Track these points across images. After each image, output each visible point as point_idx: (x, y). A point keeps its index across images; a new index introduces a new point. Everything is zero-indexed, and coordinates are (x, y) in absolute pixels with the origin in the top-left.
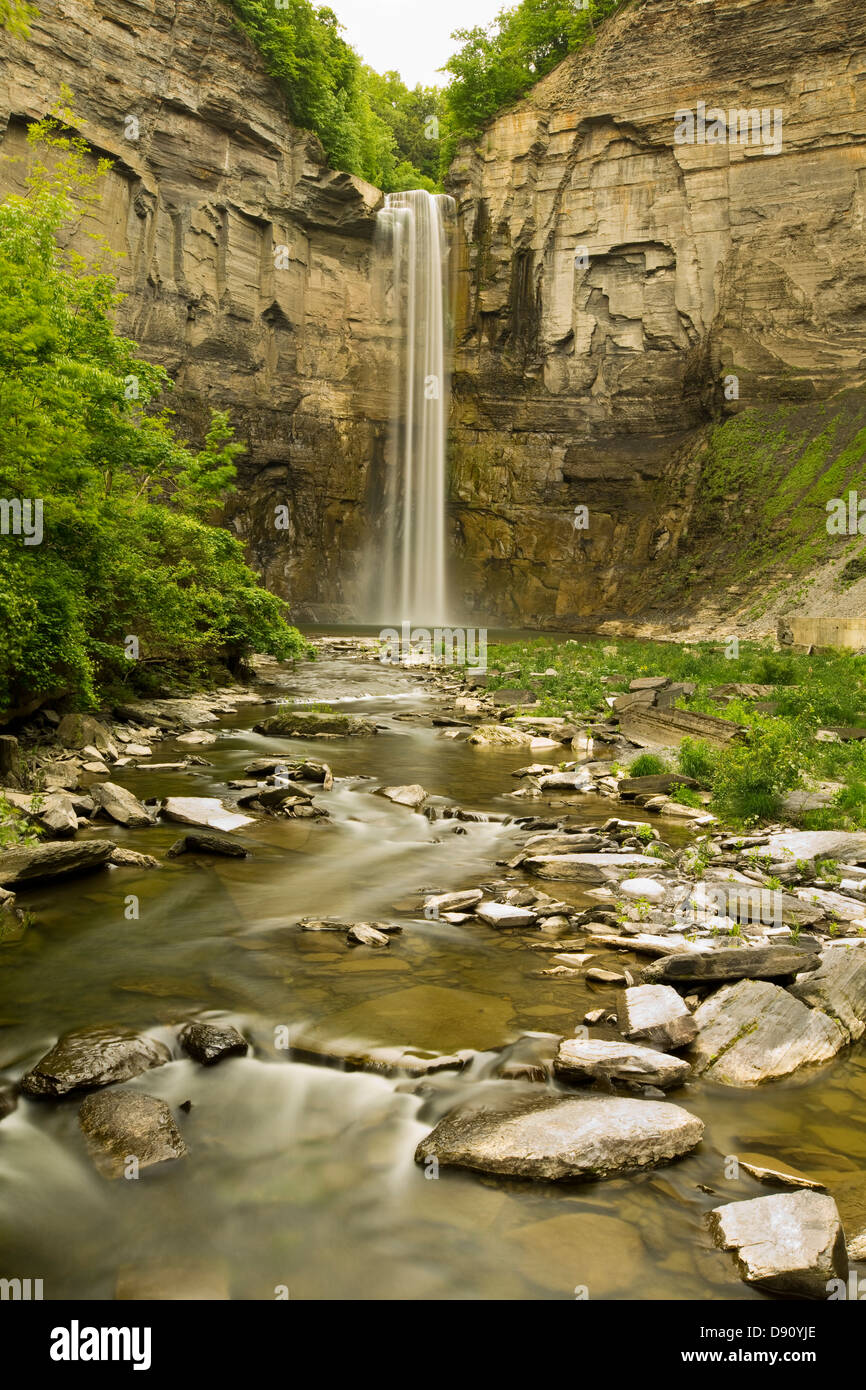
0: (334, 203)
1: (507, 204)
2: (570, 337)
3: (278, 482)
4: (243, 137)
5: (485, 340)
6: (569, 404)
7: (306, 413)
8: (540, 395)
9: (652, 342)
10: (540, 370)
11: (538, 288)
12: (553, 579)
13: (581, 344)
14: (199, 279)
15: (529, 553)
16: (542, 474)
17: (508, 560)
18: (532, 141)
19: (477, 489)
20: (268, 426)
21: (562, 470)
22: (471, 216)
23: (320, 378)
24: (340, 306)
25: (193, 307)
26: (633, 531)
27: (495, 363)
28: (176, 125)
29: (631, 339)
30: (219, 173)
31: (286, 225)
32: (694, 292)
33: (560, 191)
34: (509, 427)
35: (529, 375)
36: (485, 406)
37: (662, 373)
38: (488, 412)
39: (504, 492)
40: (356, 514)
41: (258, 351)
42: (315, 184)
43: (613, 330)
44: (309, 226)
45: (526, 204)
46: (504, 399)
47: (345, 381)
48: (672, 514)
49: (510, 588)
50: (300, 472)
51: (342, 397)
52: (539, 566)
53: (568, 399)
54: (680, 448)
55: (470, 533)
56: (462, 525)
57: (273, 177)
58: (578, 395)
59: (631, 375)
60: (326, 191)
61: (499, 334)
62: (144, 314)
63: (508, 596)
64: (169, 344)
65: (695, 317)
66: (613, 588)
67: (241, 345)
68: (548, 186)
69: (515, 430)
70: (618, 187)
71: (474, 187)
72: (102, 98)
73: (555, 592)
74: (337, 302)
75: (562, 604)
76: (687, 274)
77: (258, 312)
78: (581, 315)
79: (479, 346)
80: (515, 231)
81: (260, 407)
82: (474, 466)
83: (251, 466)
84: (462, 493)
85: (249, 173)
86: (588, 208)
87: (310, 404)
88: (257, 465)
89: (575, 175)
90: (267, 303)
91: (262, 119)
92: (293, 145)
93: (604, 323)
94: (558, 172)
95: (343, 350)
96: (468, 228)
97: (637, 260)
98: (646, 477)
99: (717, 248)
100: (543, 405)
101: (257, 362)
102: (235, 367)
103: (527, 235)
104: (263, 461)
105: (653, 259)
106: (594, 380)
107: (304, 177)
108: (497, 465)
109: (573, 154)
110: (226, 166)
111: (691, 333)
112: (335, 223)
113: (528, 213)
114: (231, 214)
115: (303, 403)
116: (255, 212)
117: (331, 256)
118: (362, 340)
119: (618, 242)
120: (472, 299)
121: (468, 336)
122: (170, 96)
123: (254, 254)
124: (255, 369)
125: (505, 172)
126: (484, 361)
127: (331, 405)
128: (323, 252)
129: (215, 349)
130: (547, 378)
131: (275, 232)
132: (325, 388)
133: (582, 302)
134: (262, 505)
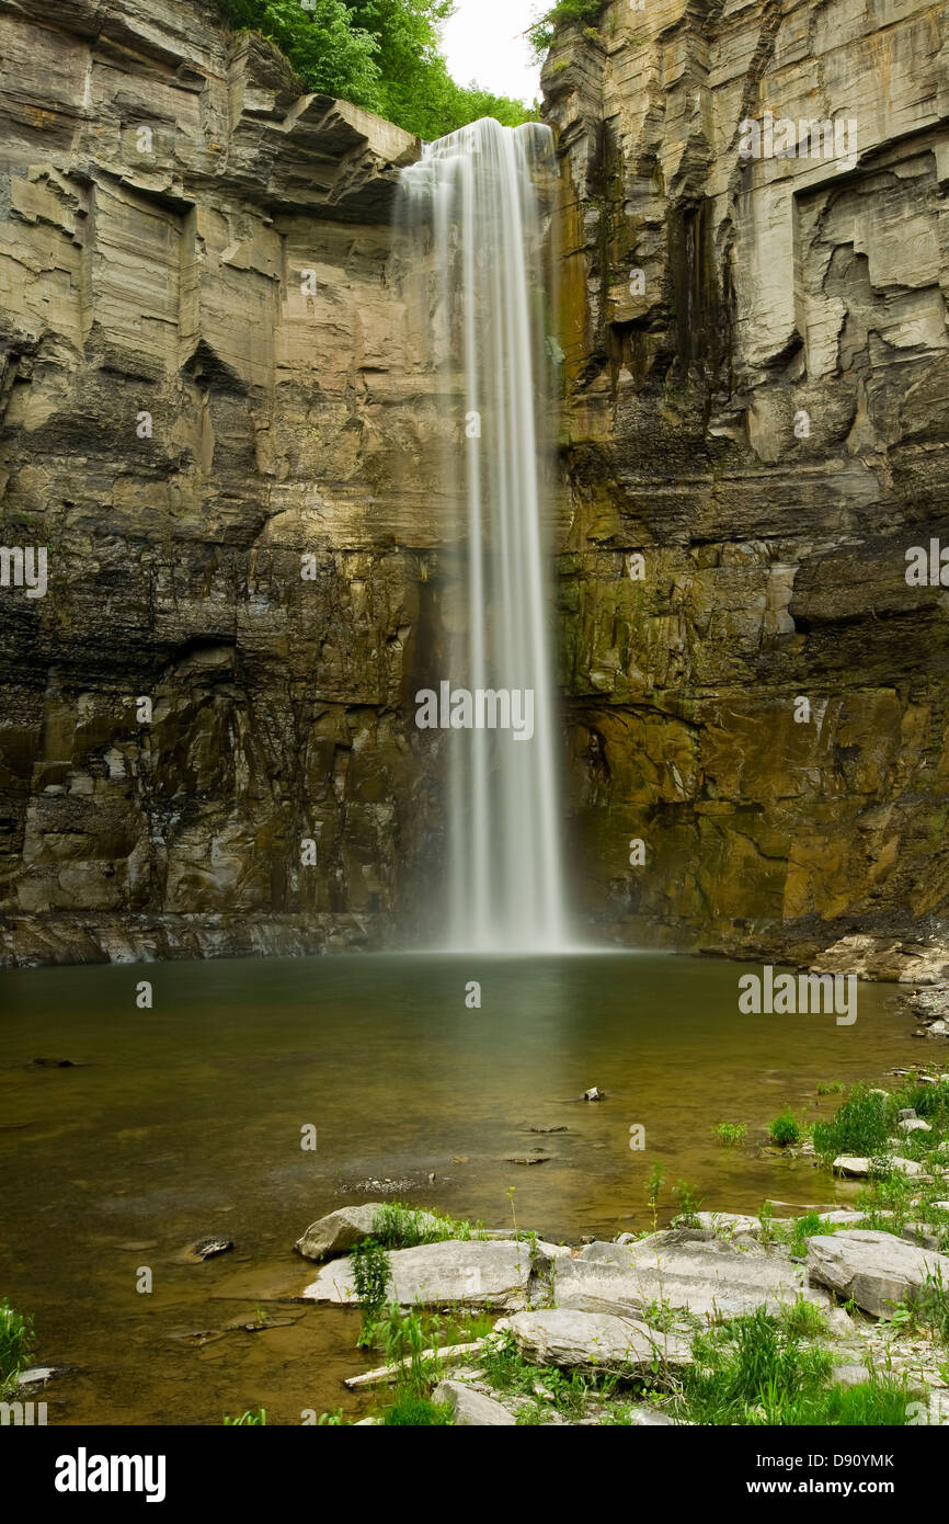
0: (323, 162)
1: (652, 120)
2: (796, 347)
3: (216, 678)
4: (119, 48)
5: (625, 377)
6: (804, 476)
7: (276, 546)
8: (741, 465)
10: (741, 421)
11: (727, 267)
12: (775, 839)
13: (819, 358)
14: (34, 307)
15: (729, 787)
16: (749, 624)
17: (690, 804)
19: (626, 665)
20: (195, 571)
21: (790, 608)
22: (582, 153)
23: (305, 478)
24: (345, 348)
25: (20, 358)
27: (646, 416)
29: (922, 327)
30: (71, 114)
31: (227, 208)
33: (754, 75)
34: (683, 537)
35: (716, 433)
36: (631, 501)
38: (637, 513)
39: (678, 665)
40: (383, 733)
41: (171, 437)
42: (270, 125)
43: (881, 319)
44: (277, 213)
46: (668, 483)
47: (355, 480)
49: (695, 861)
50: (257, 655)
51: (348, 510)
52: (749, 811)
53: (799, 469)
55: (617, 754)
56: (602, 740)
57: (189, 120)
58: (820, 458)
59: (926, 400)
60: (295, 137)
61: (650, 361)
63: (690, 882)
66: (888, 853)
67: (130, 424)
68: (731, 72)
69: (696, 542)
70: (867, 38)
71: (584, 97)
73: (782, 865)
74: (337, 340)
75: (795, 891)
77: (174, 365)
78: (814, 303)
79: (613, 391)
80: (670, 166)
81: (178, 540)
82: (617, 621)
83: (150, 648)
84: (597, 677)
85: (138, 116)
86: (809, 94)
87: (285, 528)
88: (165, 646)
89: (780, 39)
90: (189, 348)
91: (150, 13)
92: (228, 62)
93: (863, 309)
94: (747, 41)
95: (354, 424)
96: (579, 175)
97: (921, 169)
100: (748, 486)
101: (171, 454)
102: (122, 467)
103: (695, 169)
104: (176, 636)
106: (851, 422)
107: (247, 113)
108: (662, 613)
110: (85, 102)
112: (325, 200)
113: (696, 126)
114: (105, 198)
115: (271, 526)
116: (156, 185)
117: (329, 262)
118: (388, 404)
119: (876, 139)
120: (594, 302)
121: (590, 373)
123: (163, 263)
124: (168, 469)
125: (644, 63)
126: (624, 415)
127: (328, 526)
128: (309, 255)
129: (75, 434)
130: (754, 433)
131: (203, 220)
132: (315, 496)
133: (815, 277)
134: (181, 724)
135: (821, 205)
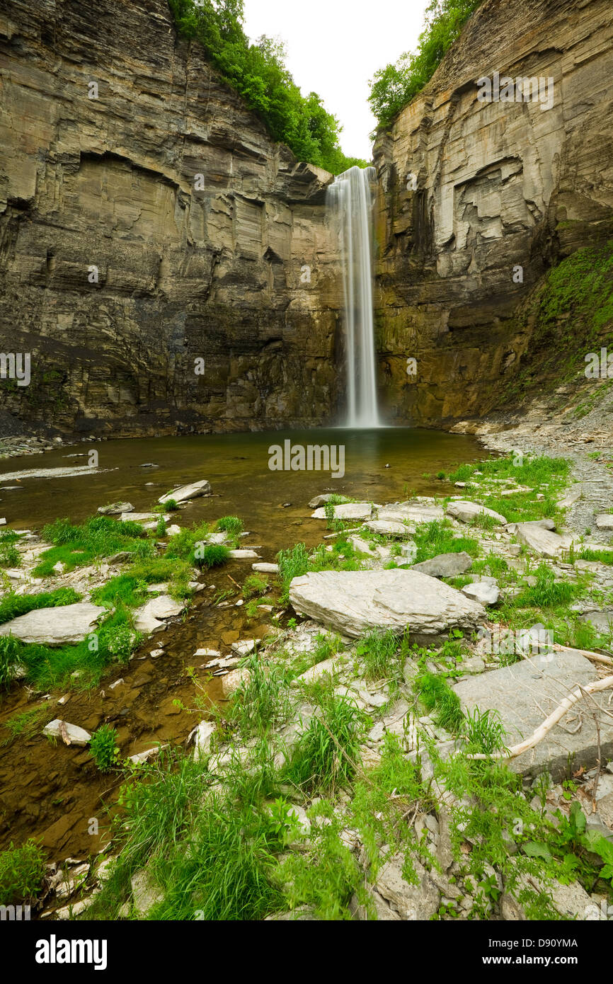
0: (302, 185)
1: (408, 163)
2: (453, 239)
3: (277, 350)
4: (240, 153)
5: (399, 251)
6: (454, 282)
7: (293, 310)
8: (434, 279)
9: (508, 229)
10: (434, 264)
11: (432, 213)
12: (440, 394)
13: (460, 243)
14: (219, 240)
15: (427, 379)
16: (435, 329)
17: (415, 384)
18: (421, 117)
19: (397, 343)
20: (270, 319)
21: (448, 324)
22: (386, 176)
23: (300, 288)
24: (312, 246)
25: (217, 256)
26: (491, 357)
27: (405, 264)
28: (197, 150)
29: (493, 231)
30: (227, 176)
31: (275, 203)
32: (537, 183)
33: (442, 145)
34: (415, 302)
35: (426, 268)
36: (400, 291)
37: (515, 248)
38: (402, 295)
39: (413, 342)
40: (326, 365)
41: (261, 278)
42: (287, 174)
43: (481, 228)
44: (290, 203)
45: (420, 160)
46: (411, 285)
47: (315, 289)
48: (518, 340)
49: (417, 401)
50: (289, 343)
51: (314, 298)
52: (433, 386)
53: (452, 279)
54: (526, 294)
55: (394, 370)
56: (390, 365)
57: (262, 174)
58: (459, 276)
59: (494, 255)
60: (295, 178)
61: (406, 246)
62: (186, 263)
63: (415, 407)
64: (200, 277)
65: (538, 201)
66: (474, 398)
67: (249, 274)
68: (435, 145)
69: (420, 304)
70: (479, 131)
71: (386, 156)
72: (144, 139)
73: (441, 402)
74: (309, 244)
75: (446, 409)
76: (532, 172)
77: (261, 255)
78: (459, 224)
79: (395, 255)
81: (264, 309)
82: (395, 329)
83: (257, 342)
84: (389, 347)
85: (247, 175)
86: (460, 151)
87: (295, 304)
88: (262, 341)
89: (452, 132)
90: (265, 249)
91: (249, 140)
92: (274, 153)
93: (475, 225)
94: (441, 133)
95: (315, 271)
96: (384, 184)
97: (496, 175)
98: (502, 319)
99: (555, 144)
100: (437, 286)
101: (261, 283)
102: (247, 288)
103: (422, 180)
104: (265, 338)
105: (507, 171)
106: (469, 263)
107: (280, 170)
108: (409, 327)
109: (450, 117)
110: (231, 171)
111: (536, 214)
112: (304, 198)
113: (423, 164)
114: (238, 203)
115: (291, 304)
116: (253, 197)
117: (306, 219)
118: (325, 264)
119: (482, 166)
120: (389, 226)
121: (388, 250)
122: (188, 132)
123: (256, 222)
124: (261, 288)
125: (405, 144)
126: (398, 264)
127: (308, 303)
128: (300, 217)
129: (233, 278)
130: (438, 268)
131: (268, 208)
132: (304, 294)
133: (460, 215)
134: (268, 364)
135: (463, 189)
